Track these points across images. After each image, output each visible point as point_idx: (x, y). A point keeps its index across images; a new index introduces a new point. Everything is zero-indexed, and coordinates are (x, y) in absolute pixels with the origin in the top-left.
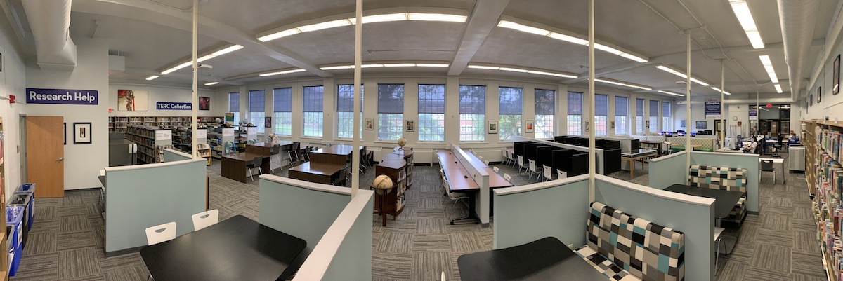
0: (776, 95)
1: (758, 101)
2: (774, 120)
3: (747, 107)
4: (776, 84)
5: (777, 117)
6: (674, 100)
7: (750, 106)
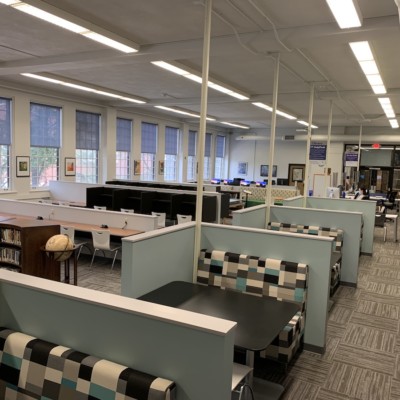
0: (388, 130)
1: (360, 139)
2: (383, 168)
3: (342, 147)
4: (382, 96)
5: (387, 163)
6: (231, 133)
7: (346, 146)
